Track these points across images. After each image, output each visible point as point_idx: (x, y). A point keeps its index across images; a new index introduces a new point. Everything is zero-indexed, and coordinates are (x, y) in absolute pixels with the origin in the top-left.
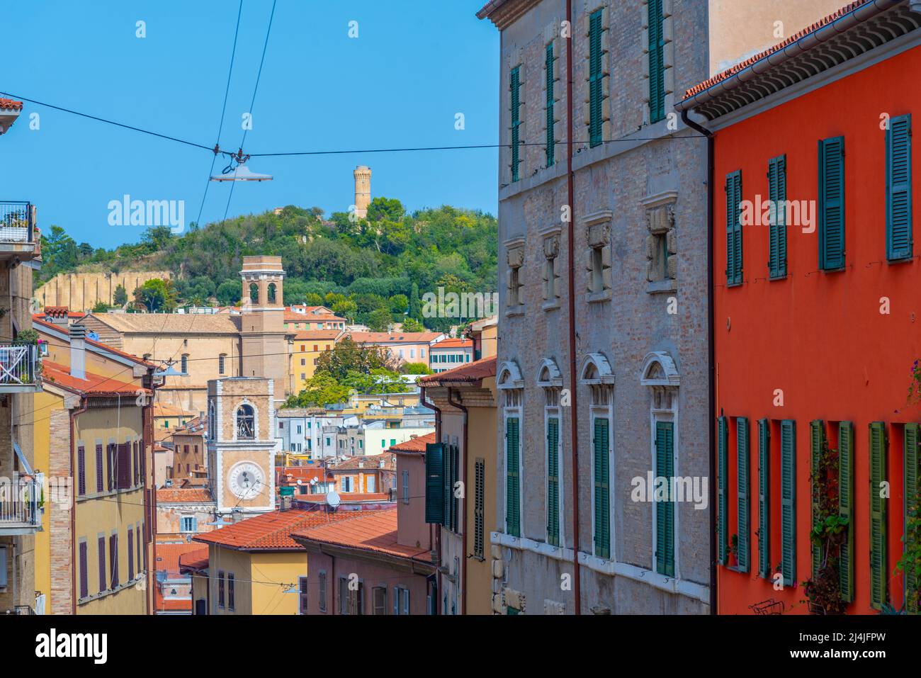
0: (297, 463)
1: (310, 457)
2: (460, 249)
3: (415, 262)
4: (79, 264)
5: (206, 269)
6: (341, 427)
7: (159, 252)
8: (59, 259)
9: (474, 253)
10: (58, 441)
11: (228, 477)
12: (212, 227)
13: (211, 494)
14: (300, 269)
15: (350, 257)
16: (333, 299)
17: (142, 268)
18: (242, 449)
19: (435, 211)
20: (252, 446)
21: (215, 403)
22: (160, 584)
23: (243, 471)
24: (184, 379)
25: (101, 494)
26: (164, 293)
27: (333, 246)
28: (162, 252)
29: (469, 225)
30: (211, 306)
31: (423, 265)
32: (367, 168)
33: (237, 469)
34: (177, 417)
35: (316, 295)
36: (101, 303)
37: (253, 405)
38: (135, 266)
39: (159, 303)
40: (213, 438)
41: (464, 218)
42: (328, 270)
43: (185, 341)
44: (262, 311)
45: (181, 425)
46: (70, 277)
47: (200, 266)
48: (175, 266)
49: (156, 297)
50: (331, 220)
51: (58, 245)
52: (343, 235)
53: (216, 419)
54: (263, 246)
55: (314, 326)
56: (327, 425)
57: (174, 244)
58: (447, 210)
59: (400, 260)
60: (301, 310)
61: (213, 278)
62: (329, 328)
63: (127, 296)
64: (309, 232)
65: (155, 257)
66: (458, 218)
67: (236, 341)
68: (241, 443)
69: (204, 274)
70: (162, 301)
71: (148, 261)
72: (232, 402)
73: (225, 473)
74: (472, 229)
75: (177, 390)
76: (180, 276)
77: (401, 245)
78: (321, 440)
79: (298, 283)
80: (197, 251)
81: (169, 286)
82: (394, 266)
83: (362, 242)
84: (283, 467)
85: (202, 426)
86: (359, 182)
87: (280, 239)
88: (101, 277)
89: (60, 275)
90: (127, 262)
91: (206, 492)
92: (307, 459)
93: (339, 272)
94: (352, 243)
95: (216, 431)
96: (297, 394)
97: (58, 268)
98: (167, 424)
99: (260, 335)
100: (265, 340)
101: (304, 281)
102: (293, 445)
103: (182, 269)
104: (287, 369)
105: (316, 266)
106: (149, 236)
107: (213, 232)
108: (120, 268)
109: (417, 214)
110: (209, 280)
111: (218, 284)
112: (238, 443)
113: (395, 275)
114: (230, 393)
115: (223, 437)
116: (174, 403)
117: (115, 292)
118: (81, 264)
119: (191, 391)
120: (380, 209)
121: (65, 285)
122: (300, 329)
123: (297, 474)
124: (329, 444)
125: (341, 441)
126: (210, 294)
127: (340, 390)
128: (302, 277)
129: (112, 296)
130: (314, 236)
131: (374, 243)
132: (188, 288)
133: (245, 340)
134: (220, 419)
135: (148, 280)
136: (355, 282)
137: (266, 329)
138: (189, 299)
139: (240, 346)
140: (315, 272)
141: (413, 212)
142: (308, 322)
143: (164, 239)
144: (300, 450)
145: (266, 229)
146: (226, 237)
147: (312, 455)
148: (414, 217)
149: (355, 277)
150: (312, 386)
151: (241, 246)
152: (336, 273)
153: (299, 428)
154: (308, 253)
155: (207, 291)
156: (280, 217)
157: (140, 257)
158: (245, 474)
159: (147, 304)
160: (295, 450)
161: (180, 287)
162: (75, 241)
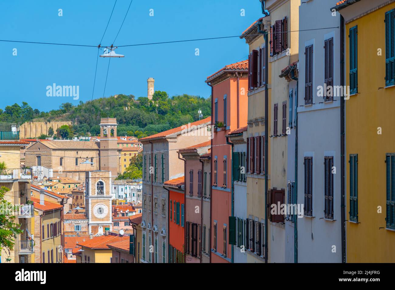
0: (121, 203)
1: (126, 201)
2: (190, 113)
3: (172, 118)
4: (34, 118)
5: (86, 121)
6: (138, 189)
7: (67, 113)
8: (25, 116)
9: (196, 115)
10: (37, 224)
11: (93, 210)
12: (89, 103)
13: (86, 216)
14: (125, 121)
15: (145, 116)
16: (138, 133)
17: (60, 120)
18: (99, 198)
19: (181, 96)
20: (103, 198)
21: (88, 180)
22: (66, 253)
23: (99, 207)
24: (77, 168)
25: (49, 238)
26: (69, 130)
27: (138, 111)
28: (68, 113)
29: (195, 103)
30: (88, 136)
31: (175, 119)
32: (153, 78)
33: (97, 206)
34: (73, 183)
35: (131, 132)
36: (43, 135)
37: (103, 181)
38: (57, 119)
39: (67, 135)
40: (87, 194)
41: (193, 100)
42: (136, 121)
43: (77, 152)
44: (108, 140)
45: (75, 187)
46: (30, 123)
47: (84, 119)
48: (73, 119)
49: (65, 132)
50: (137, 100)
51: (25, 110)
52: (142, 106)
53: (89, 187)
54: (110, 111)
55: (130, 145)
56: (133, 188)
57: (73, 110)
58: (186, 96)
59: (166, 117)
60: (124, 139)
61: (89, 124)
62: (136, 146)
63: (54, 131)
64: (128, 105)
65: (65, 115)
66: (190, 100)
67: (98, 152)
68: (98, 196)
69: (85, 122)
70: (68, 134)
71: (62, 117)
72: (95, 180)
73: (92, 208)
74: (196, 104)
75: (74, 172)
76: (76, 123)
77: (166, 111)
78: (131, 194)
79: (124, 127)
80: (83, 113)
81: (70, 128)
82: (163, 120)
83: (151, 109)
84: (115, 205)
85: (83, 188)
86: (150, 84)
87: (116, 108)
88: (43, 123)
89: (26, 123)
90: (54, 117)
91: (85, 215)
92: (125, 202)
93: (141, 122)
94: (146, 110)
95: (89, 191)
96: (122, 174)
97: (25, 119)
98: (69, 187)
99: (108, 150)
100: (110, 152)
101: (126, 126)
102: (120, 196)
103: (76, 121)
104: (118, 163)
105: (131, 120)
106: (63, 107)
107: (89, 105)
108: (51, 120)
109: (173, 97)
110: (87, 125)
111: (91, 127)
112: (97, 196)
113: (164, 123)
114: (94, 177)
115: (91, 194)
116: (73, 177)
117: (49, 130)
118: (35, 118)
119: (79, 172)
120: (158, 95)
121: (28, 127)
122: (124, 147)
123: (120, 208)
124: (134, 196)
125: (138, 194)
126: (88, 131)
127: (140, 172)
128: (126, 124)
129: (47, 132)
130: (130, 107)
131: (155, 110)
132: (79, 129)
133: (101, 152)
134: (90, 187)
135: (62, 125)
136: (147, 126)
137: (110, 147)
138: (79, 133)
139: (99, 154)
140: (131, 122)
141: (172, 97)
142: (127, 143)
143: (69, 108)
144: (122, 198)
145: (111, 104)
146: (94, 107)
147: (127, 200)
148: (172, 99)
149: (147, 124)
150: (128, 170)
151: (100, 111)
152: (139, 122)
153: (122, 189)
154: (128, 114)
155: (86, 130)
156: (117, 99)
157: (59, 116)
158: (100, 208)
159: (62, 135)
160: (120, 198)
161: (75, 128)
162: (32, 108)
